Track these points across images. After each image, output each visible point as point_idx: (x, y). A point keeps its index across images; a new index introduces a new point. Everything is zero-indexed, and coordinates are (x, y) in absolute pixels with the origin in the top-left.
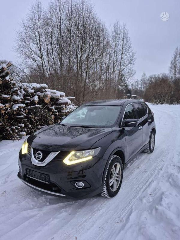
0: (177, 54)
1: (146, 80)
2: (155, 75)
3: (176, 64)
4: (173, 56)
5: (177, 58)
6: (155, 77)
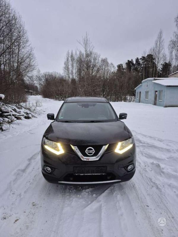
0: (68, 56)
1: (40, 76)
2: (49, 73)
3: (69, 66)
4: (66, 58)
5: (69, 60)
6: (49, 75)
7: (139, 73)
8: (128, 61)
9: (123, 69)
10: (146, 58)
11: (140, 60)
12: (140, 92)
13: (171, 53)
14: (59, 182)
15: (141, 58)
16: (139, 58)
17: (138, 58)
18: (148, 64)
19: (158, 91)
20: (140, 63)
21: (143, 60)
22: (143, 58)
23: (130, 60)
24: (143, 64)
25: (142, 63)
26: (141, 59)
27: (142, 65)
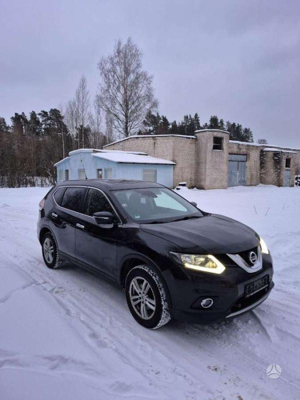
7: (39, 138)
8: (16, 114)
9: (8, 128)
10: (49, 113)
11: (38, 116)
12: (67, 171)
13: (99, 113)
14: (227, 317)
15: (41, 112)
16: (36, 113)
17: (34, 112)
18: (53, 124)
19: (103, 170)
20: (39, 121)
21: (43, 116)
22: (43, 113)
23: (20, 114)
24: (45, 124)
25: (43, 121)
26: (40, 114)
27: (42, 124)
